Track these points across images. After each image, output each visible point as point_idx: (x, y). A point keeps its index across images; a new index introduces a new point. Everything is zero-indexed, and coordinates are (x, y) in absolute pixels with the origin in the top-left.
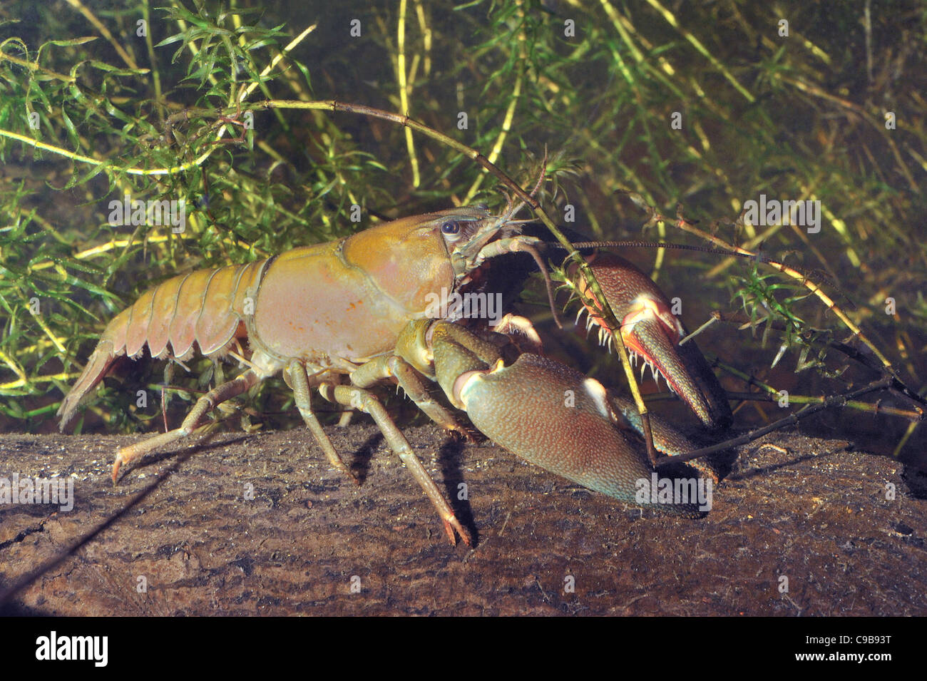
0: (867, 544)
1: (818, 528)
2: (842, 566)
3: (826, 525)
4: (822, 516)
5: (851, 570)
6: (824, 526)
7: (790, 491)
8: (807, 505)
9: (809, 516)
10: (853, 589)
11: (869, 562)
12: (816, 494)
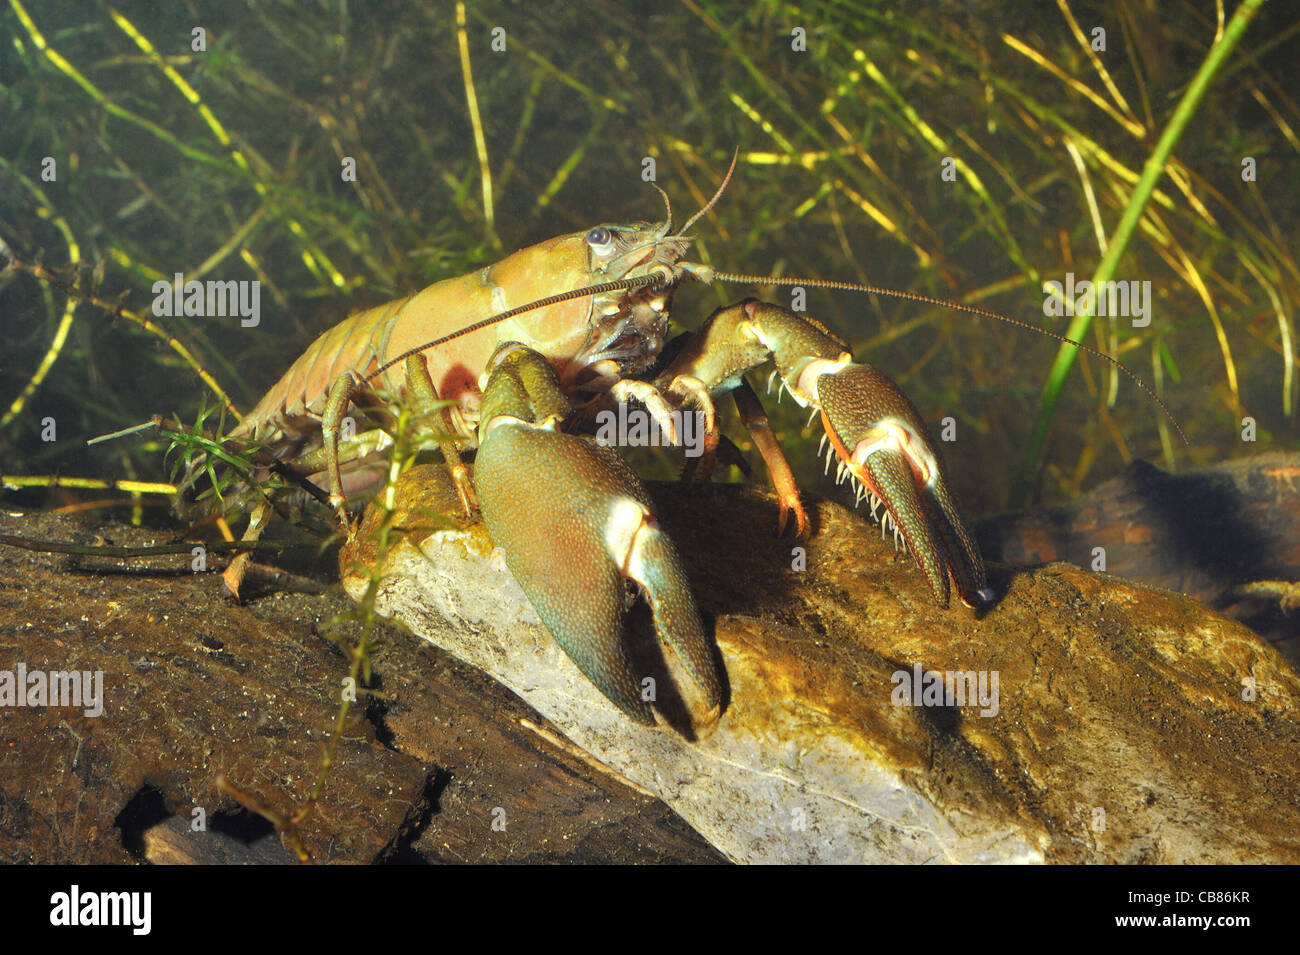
0: (166, 660)
1: (109, 640)
2: (134, 687)
3: (119, 637)
4: (117, 624)
5: (144, 691)
6: (118, 637)
7: (82, 593)
8: (102, 611)
9: (101, 626)
10: (145, 716)
11: (167, 682)
12: (113, 597)
